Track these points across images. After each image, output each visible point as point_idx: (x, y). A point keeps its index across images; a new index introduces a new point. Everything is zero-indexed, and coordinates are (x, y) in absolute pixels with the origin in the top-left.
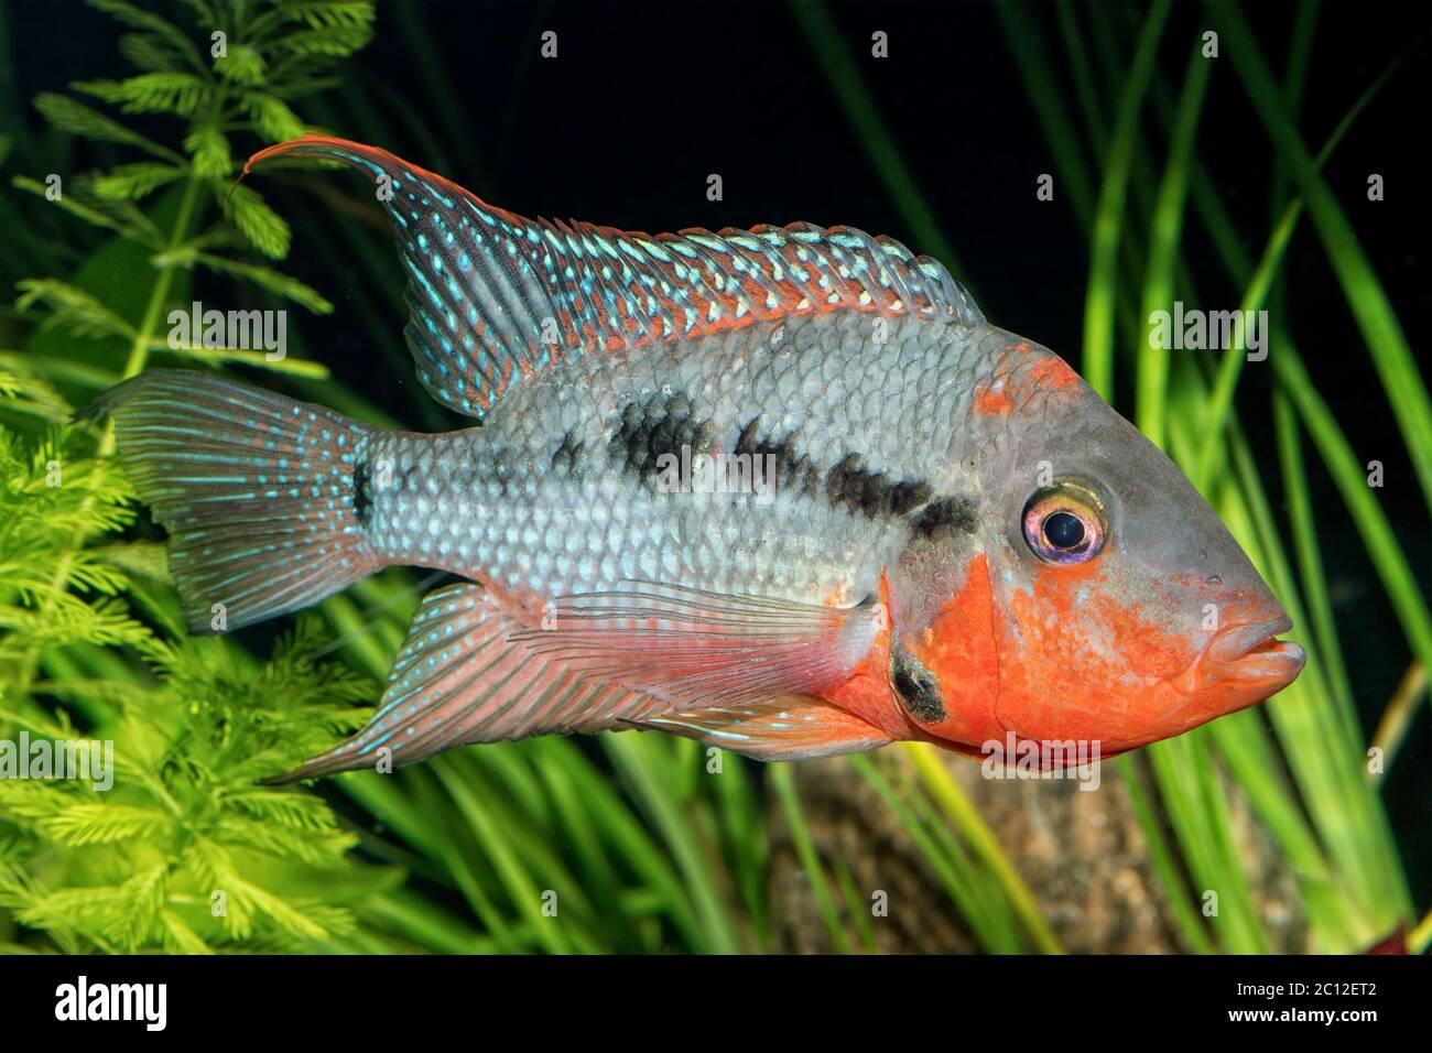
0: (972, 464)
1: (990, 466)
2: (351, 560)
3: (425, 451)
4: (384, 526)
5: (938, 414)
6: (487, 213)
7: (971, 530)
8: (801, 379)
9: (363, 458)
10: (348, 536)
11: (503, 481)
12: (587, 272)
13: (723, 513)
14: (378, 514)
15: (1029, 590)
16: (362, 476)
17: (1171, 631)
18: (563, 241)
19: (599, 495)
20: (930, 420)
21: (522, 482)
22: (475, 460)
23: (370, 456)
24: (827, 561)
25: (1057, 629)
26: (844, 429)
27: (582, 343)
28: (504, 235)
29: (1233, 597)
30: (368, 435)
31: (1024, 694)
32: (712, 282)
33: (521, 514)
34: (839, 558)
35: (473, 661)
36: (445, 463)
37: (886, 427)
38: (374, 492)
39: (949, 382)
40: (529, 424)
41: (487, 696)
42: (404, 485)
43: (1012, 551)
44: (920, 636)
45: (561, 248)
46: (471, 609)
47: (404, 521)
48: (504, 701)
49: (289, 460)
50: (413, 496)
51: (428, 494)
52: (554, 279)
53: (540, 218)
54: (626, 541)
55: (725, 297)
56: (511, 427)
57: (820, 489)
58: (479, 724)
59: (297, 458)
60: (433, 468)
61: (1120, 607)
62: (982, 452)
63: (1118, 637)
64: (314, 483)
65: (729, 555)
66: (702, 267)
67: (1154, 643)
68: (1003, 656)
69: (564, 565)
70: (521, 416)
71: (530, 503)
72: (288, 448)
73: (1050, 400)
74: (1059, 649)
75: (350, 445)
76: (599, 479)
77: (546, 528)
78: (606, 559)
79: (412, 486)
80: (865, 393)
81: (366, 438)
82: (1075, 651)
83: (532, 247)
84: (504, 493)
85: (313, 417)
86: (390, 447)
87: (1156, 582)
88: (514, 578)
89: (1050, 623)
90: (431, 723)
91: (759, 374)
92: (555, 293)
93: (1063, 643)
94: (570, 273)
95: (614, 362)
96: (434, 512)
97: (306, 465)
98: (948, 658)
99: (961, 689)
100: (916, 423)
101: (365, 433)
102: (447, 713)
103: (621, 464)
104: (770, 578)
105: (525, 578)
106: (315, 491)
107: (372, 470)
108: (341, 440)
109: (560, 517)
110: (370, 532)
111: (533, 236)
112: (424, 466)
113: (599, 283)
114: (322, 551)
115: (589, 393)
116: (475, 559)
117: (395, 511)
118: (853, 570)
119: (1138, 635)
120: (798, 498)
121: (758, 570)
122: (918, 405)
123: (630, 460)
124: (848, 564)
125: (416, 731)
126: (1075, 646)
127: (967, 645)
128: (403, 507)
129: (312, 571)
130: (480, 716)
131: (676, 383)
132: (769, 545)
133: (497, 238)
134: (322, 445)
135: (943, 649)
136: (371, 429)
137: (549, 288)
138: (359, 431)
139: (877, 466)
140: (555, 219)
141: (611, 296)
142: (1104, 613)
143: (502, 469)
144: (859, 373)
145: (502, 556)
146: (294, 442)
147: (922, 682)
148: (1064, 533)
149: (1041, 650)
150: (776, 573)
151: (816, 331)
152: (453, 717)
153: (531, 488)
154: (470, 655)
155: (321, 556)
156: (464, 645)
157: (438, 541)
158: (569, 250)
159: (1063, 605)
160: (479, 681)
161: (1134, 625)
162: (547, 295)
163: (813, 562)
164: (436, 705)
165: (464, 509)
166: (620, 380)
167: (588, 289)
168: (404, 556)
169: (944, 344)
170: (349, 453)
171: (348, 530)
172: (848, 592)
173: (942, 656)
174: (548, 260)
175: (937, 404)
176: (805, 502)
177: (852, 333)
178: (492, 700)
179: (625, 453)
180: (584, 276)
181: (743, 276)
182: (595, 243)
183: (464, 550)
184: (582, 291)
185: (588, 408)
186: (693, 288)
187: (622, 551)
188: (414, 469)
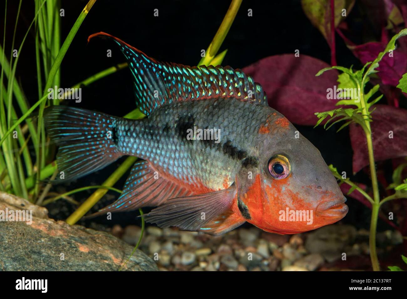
0: (257, 148)
1: (261, 148)
2: (113, 155)
3: (132, 124)
4: (122, 144)
5: (250, 132)
6: (148, 59)
7: (256, 167)
8: (218, 117)
9: (115, 126)
10: (112, 148)
11: (152, 135)
12: (174, 78)
13: (199, 152)
14: (120, 142)
15: (270, 186)
16: (115, 131)
17: (307, 201)
18: (168, 69)
19: (174, 142)
20: (248, 134)
21: (156, 136)
22: (145, 129)
23: (117, 125)
24: (224, 169)
25: (278, 197)
26: (227, 133)
27: (172, 98)
28: (152, 66)
29: (325, 193)
30: (116, 119)
31: (270, 215)
32: (204, 84)
33: (156, 145)
34: (226, 169)
35: (146, 183)
36: (137, 128)
37: (237, 134)
38: (119, 135)
39: (254, 123)
40: (158, 119)
41: (150, 193)
42: (127, 134)
43: (266, 174)
44: (244, 195)
45: (168, 71)
46: (146, 168)
47: (127, 144)
48: (155, 195)
49: (94, 127)
50: (129, 137)
51: (133, 137)
52: (165, 79)
53: (162, 62)
54: (179, 156)
55: (207, 89)
56: (154, 120)
57: (222, 149)
58: (148, 201)
59: (96, 127)
60: (135, 129)
61: (293, 193)
62: (260, 144)
63: (293, 202)
64: (101, 133)
65: (201, 164)
66: (202, 79)
67: (303, 204)
68: (264, 203)
69: (166, 160)
70: (156, 117)
71: (158, 142)
72: (93, 124)
73: (279, 130)
74: (278, 203)
75: (111, 123)
76: (173, 137)
77: (162, 149)
78: (176, 160)
79: (129, 134)
80: (233, 123)
81: (115, 120)
82: (282, 204)
83: (160, 70)
84: (152, 138)
85: (100, 115)
86: (122, 123)
87: (303, 187)
88: (155, 162)
89: (276, 196)
90: (135, 200)
91: (209, 114)
92: (166, 83)
93: (279, 202)
94: (169, 78)
95: (179, 104)
96: (135, 142)
97: (99, 128)
98: (251, 202)
99: (254, 211)
100: (245, 134)
101: (115, 119)
102: (140, 197)
103: (178, 134)
104: (210, 172)
105: (158, 162)
106: (102, 135)
107: (118, 129)
108: (108, 121)
109: (165, 147)
110: (118, 146)
111: (160, 67)
112: (132, 129)
113: (177, 81)
114: (103, 153)
115: (173, 113)
116: (146, 156)
117: (124, 141)
118: (230, 173)
119: (298, 202)
120: (216, 151)
121: (207, 170)
122: (245, 129)
123: (180, 134)
124: (229, 171)
125: (131, 202)
126: (282, 203)
127: (255, 199)
128: (127, 140)
129: (100, 159)
130: (148, 199)
131: (192, 113)
132: (209, 163)
133: (150, 66)
134: (103, 123)
135: (249, 200)
136: (116, 118)
137: (164, 82)
138: (113, 119)
139: (235, 145)
140: (166, 62)
141: (180, 85)
142: (289, 194)
143: (152, 131)
144: (232, 118)
145: (152, 155)
146: (95, 123)
147: (244, 208)
148: (278, 170)
149: (273, 203)
150: (212, 171)
151: (224, 103)
152: (142, 199)
153: (158, 138)
154: (146, 181)
155: (103, 155)
156: (144, 179)
157: (136, 150)
158: (170, 71)
159: (279, 191)
160: (148, 189)
161: (297, 199)
162: (164, 83)
163: (220, 169)
164: (137, 195)
165: (142, 142)
166: (180, 110)
167: (174, 83)
168: (128, 153)
169: (254, 111)
170: (111, 125)
171: (111, 146)
172: (230, 178)
173: (249, 202)
174: (164, 74)
175: (250, 129)
176: (218, 152)
177: (233, 105)
178: (151, 195)
179: (179, 131)
180: (173, 79)
181: (212, 83)
182: (177, 69)
183: (143, 153)
184: (172, 83)
185: (172, 117)
186: (199, 85)
187: (179, 158)
188: (129, 130)
